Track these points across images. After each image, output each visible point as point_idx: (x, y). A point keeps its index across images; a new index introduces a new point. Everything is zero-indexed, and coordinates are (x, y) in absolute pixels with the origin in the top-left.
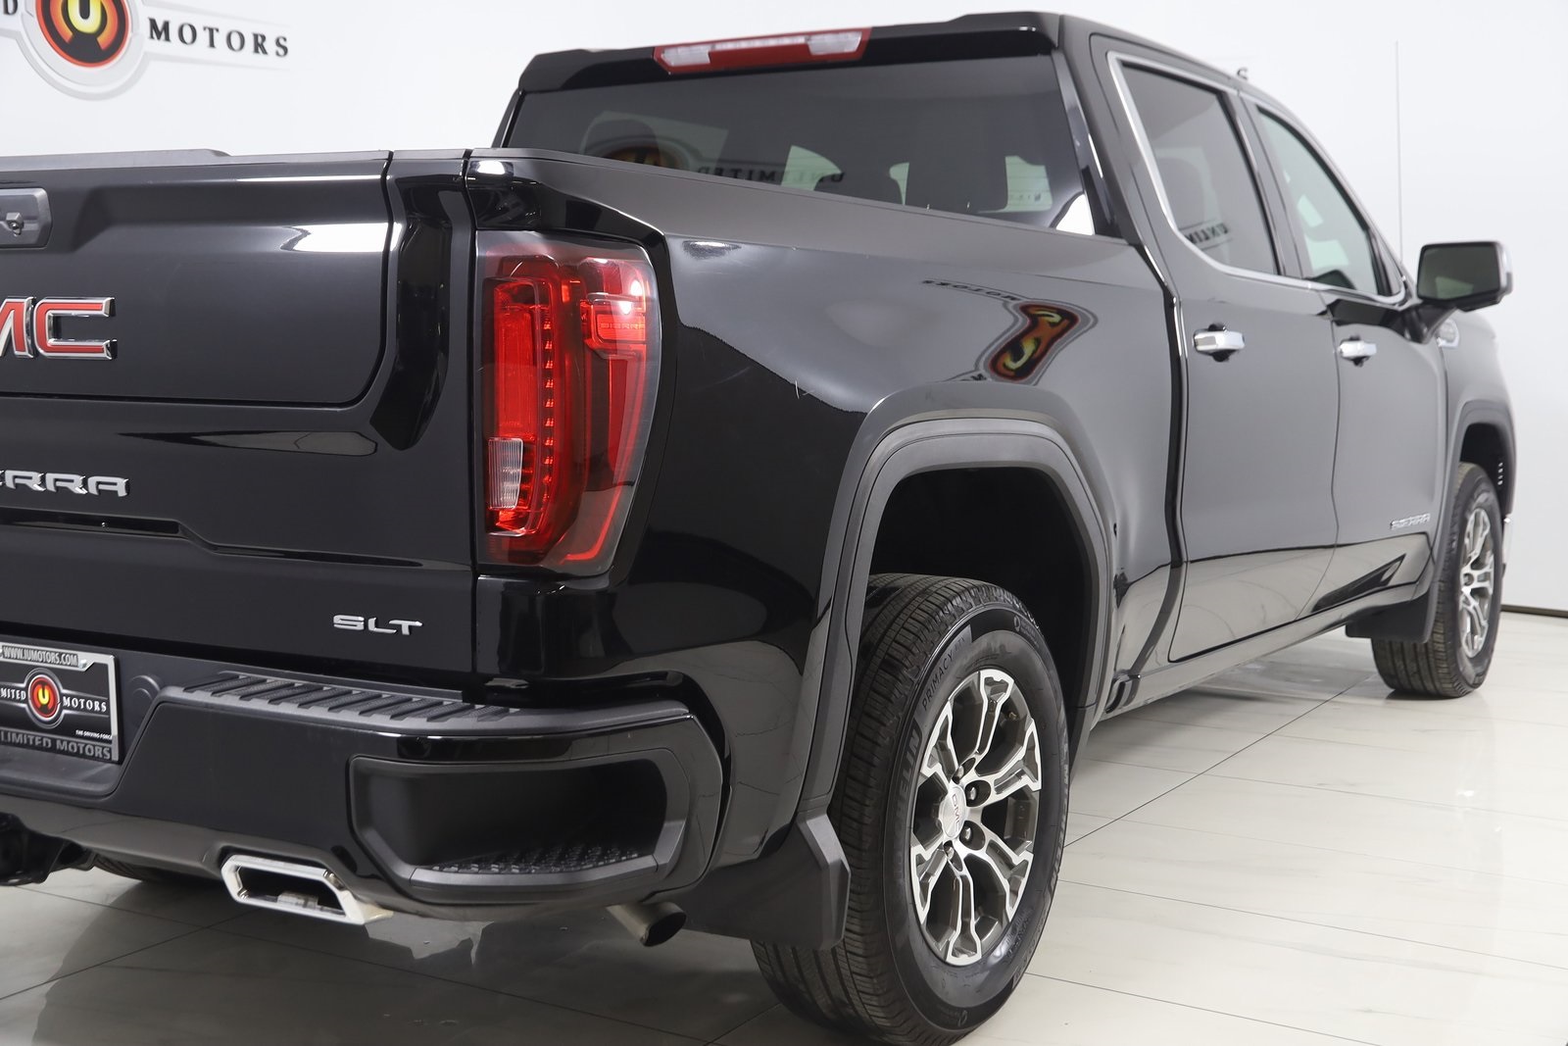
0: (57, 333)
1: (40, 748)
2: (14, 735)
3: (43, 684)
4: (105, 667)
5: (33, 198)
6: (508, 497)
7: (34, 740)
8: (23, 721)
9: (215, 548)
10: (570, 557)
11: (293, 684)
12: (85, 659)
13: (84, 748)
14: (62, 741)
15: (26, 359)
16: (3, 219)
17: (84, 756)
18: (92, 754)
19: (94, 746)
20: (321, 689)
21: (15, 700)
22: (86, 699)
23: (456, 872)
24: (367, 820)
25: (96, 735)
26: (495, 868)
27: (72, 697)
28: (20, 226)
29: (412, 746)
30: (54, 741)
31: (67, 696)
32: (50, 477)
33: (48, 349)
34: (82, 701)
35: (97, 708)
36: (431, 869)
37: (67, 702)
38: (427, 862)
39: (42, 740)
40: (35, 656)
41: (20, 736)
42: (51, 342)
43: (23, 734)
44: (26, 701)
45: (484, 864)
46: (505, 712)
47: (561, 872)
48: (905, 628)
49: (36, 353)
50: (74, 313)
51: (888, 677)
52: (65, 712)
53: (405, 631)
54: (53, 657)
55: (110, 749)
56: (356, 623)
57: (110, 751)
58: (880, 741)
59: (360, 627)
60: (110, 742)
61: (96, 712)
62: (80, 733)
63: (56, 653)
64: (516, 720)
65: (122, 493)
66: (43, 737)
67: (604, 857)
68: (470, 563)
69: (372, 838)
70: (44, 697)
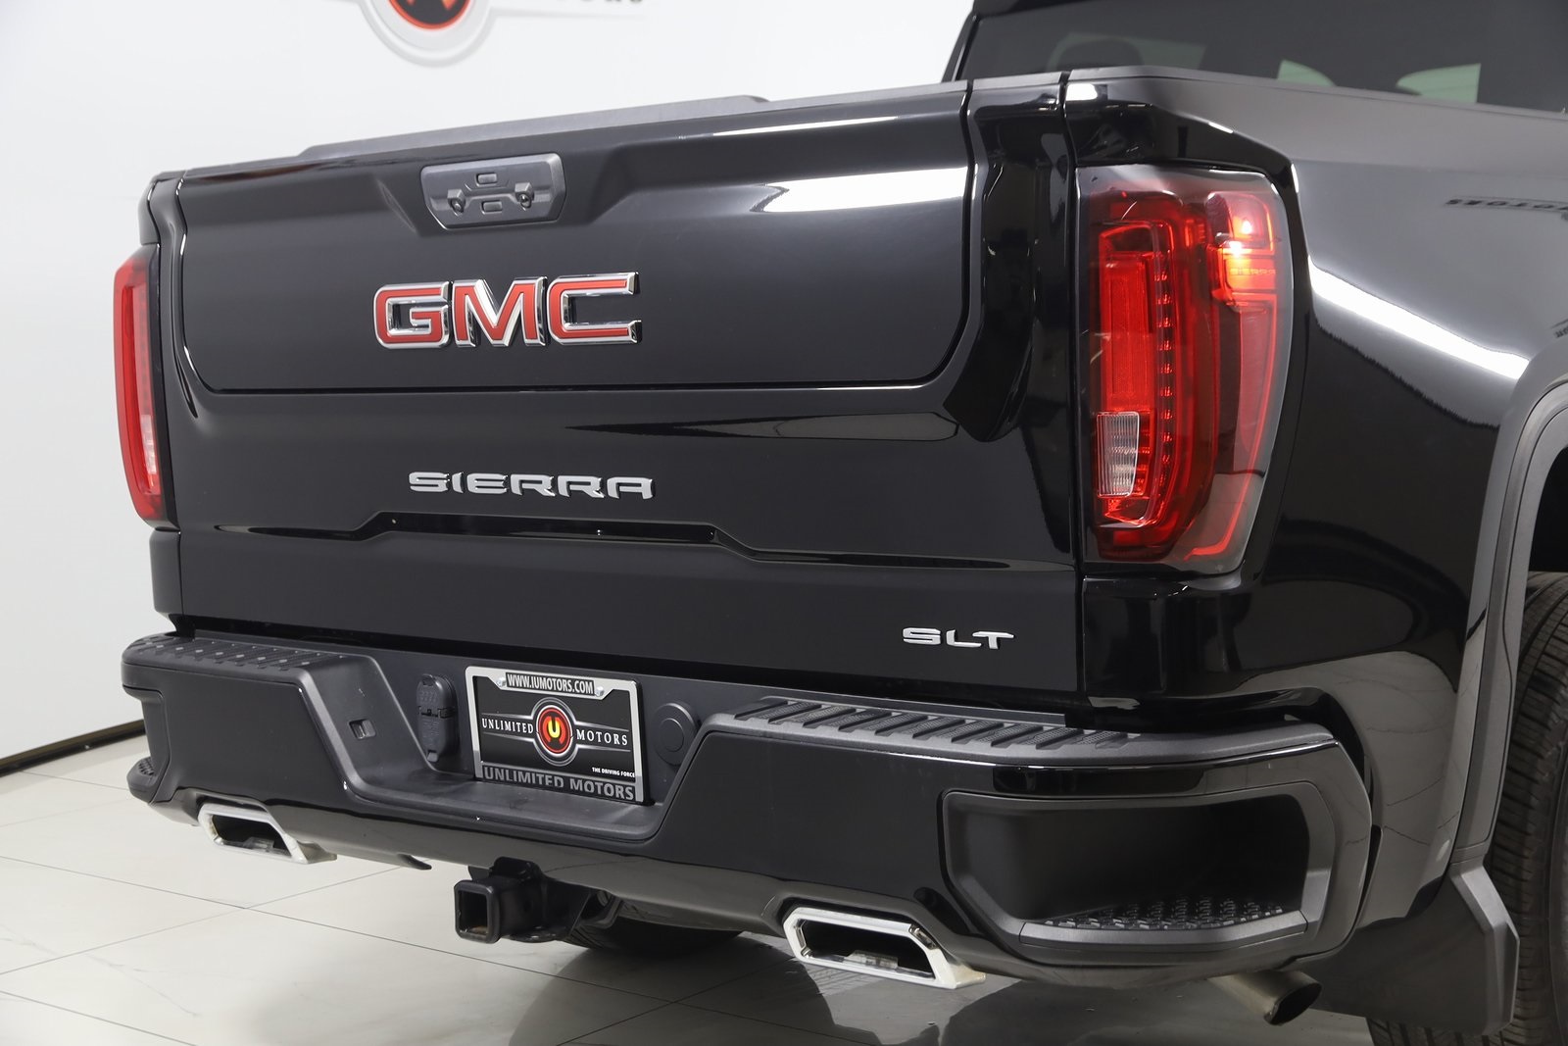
0: (572, 316)
1: (551, 788)
2: (520, 773)
3: (553, 715)
4: (627, 694)
5: (546, 165)
6: (1122, 480)
7: (544, 779)
8: (531, 759)
9: (753, 553)
10: (1198, 552)
11: (854, 710)
12: (603, 686)
13: (602, 788)
14: (576, 780)
15: (536, 347)
16: (512, 191)
17: (603, 796)
18: (612, 794)
19: (614, 785)
20: (888, 714)
21: (521, 734)
22: (604, 731)
23: (1073, 928)
24: (963, 867)
25: (615, 773)
26: (1119, 923)
27: (586, 729)
28: (530, 197)
29: (1010, 777)
30: (567, 780)
31: (581, 728)
32: (563, 480)
33: (563, 335)
34: (599, 733)
35: (616, 741)
36: (1043, 924)
37: (581, 735)
38: (1038, 915)
39: (553, 779)
40: (544, 683)
41: (528, 774)
42: (567, 326)
43: (531, 773)
44: (533, 735)
45: (1104, 918)
46: (1123, 739)
47: (1199, 928)
48: (1556, 638)
49: (548, 338)
50: (589, 293)
51: (1541, 698)
52: (579, 746)
53: (993, 645)
54: (564, 684)
55: (634, 788)
56: (931, 636)
57: (633, 791)
58: (1538, 776)
59: (936, 640)
60: (633, 780)
61: (616, 746)
62: (597, 770)
63: (567, 679)
64: (1137, 747)
65: (647, 494)
66: (553, 776)
67: (1242, 913)
68: (1073, 562)
69: (970, 887)
70: (554, 730)
